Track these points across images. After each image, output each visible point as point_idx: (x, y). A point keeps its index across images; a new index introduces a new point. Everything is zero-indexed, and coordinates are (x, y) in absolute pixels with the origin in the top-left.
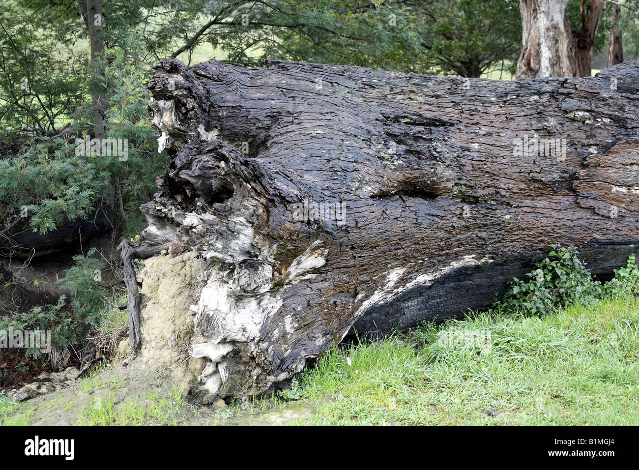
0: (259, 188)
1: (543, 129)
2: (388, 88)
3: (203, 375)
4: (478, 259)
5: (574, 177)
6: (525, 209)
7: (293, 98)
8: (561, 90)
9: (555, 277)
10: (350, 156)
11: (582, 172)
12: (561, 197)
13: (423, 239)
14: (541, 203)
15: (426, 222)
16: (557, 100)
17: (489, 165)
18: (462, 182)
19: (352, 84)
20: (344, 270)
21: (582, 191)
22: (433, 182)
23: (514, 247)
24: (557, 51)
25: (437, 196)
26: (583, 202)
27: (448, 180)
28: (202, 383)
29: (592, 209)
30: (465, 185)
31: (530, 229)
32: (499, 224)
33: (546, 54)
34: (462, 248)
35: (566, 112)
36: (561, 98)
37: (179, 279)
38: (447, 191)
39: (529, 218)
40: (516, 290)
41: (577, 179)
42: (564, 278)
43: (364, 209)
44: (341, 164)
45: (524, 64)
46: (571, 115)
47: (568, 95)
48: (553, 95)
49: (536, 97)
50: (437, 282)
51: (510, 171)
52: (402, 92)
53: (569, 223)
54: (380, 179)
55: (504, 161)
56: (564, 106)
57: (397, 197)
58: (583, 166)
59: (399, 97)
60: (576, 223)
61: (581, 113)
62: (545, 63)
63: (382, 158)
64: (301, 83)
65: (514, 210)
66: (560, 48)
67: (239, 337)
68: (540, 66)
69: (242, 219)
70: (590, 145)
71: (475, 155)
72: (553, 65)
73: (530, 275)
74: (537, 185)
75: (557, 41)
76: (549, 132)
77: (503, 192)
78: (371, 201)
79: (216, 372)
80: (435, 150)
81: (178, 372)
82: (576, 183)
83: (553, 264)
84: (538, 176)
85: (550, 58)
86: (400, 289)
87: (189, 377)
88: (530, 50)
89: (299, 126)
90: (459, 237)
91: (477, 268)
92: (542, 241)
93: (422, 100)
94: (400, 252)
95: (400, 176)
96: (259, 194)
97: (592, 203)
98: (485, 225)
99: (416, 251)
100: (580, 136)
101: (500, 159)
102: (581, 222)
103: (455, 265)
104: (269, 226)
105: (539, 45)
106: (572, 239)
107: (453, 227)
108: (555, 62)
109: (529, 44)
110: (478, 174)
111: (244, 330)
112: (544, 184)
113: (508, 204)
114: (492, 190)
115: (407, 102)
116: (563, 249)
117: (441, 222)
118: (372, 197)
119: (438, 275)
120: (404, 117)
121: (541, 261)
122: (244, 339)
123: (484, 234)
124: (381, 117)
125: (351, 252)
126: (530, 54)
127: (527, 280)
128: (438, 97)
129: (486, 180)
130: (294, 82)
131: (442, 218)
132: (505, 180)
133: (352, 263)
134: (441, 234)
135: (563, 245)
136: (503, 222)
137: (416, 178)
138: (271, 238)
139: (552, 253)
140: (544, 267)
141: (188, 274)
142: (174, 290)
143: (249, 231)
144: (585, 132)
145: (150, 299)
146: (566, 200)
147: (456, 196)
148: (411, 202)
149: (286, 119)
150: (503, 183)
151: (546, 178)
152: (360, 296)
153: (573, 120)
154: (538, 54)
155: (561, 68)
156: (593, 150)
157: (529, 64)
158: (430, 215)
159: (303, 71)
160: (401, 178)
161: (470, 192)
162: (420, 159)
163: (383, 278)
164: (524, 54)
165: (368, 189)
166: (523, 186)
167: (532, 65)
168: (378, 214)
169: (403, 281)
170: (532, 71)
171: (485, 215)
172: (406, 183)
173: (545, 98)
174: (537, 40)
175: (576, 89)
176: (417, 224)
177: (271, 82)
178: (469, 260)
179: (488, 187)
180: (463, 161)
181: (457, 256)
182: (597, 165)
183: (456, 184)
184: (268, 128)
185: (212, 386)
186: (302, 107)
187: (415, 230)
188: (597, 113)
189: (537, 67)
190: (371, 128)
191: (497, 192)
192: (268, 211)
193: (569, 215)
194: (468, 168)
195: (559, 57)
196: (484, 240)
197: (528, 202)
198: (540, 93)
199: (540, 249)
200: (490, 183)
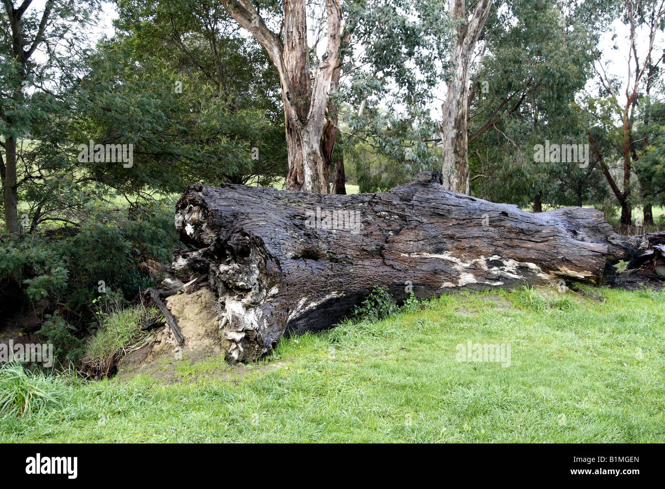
0: (262, 250)
1: (366, 222)
2: (287, 199)
3: (231, 349)
4: (338, 294)
5: (382, 248)
6: (360, 266)
7: (243, 205)
8: (374, 200)
9: (376, 303)
10: (280, 236)
11: (386, 245)
12: (376, 260)
13: (315, 282)
14: (367, 263)
15: (316, 272)
16: (371, 205)
17: (341, 241)
18: (330, 251)
19: (269, 197)
20: (284, 297)
21: (386, 256)
22: (317, 250)
23: (356, 287)
24: (316, 170)
25: (318, 259)
26: (387, 262)
27: (324, 250)
28: (231, 354)
29: (392, 266)
30: (332, 252)
31: (363, 277)
32: (348, 274)
33: (308, 172)
34: (331, 287)
35: (376, 212)
36: (374, 204)
37: (198, 305)
38: (324, 255)
39: (362, 271)
40: (356, 312)
41: (384, 249)
42: (381, 304)
43: (290, 264)
44: (278, 240)
45: (292, 179)
46: (379, 214)
47: (377, 203)
48: (370, 203)
49: (361, 204)
50: (318, 307)
51: (352, 245)
52: (294, 202)
53: (381, 274)
54: (294, 249)
55: (348, 239)
56: (376, 209)
57: (302, 259)
58: (387, 242)
59: (294, 204)
60: (385, 273)
61: (384, 213)
62: (308, 179)
63: (293, 237)
64: (244, 196)
65: (354, 266)
66: (319, 168)
67: (250, 328)
68: (304, 181)
69: (255, 265)
70: (389, 231)
71: (334, 236)
72: (313, 181)
73: (363, 303)
74: (364, 253)
75: (316, 163)
76: (369, 223)
77: (349, 257)
78: (292, 261)
79: (237, 347)
80: (316, 233)
81: (217, 349)
82: (383, 251)
83: (375, 296)
84: (365, 248)
85: (311, 175)
86: (303, 311)
87: (224, 351)
88: (296, 169)
89: (250, 221)
90: (330, 281)
91: (337, 298)
92: (368, 284)
93: (305, 206)
94: (305, 288)
95: (302, 247)
96: (262, 253)
97: (391, 262)
98: (342, 275)
99: (312, 288)
100: (383, 225)
101: (346, 239)
102: (387, 273)
103: (328, 297)
104: (266, 269)
105: (302, 165)
106: (383, 283)
107: (328, 275)
108: (315, 178)
109: (295, 165)
110: (337, 246)
111: (252, 324)
112: (368, 252)
113: (352, 263)
114: (344, 256)
115: (298, 207)
116: (379, 288)
117: (323, 272)
118: (292, 258)
119: (319, 303)
120: (298, 216)
121: (367, 295)
122: (252, 329)
123: (341, 280)
124: (288, 216)
125: (287, 287)
126: (296, 172)
127: (362, 306)
128: (312, 204)
129: (340, 250)
130: (241, 196)
131: (323, 270)
132: (349, 250)
133: (287, 293)
134: (323, 279)
135: (379, 286)
136: (350, 273)
137: (310, 248)
138: (267, 275)
139: (374, 291)
140: (370, 299)
141: (204, 301)
142: (196, 311)
143: (257, 272)
144: (386, 223)
145: (179, 318)
146: (379, 261)
147: (328, 259)
148: (308, 261)
149: (241, 217)
150: (349, 252)
151: (369, 249)
152: (290, 312)
153: (380, 217)
154: (302, 172)
155: (319, 182)
156: (391, 233)
157: (296, 179)
158: (318, 268)
159: (244, 190)
160: (303, 248)
161: (335, 257)
162: (309, 238)
163: (297, 302)
164: (291, 172)
165: (290, 254)
166: (358, 253)
167: (298, 180)
168: (296, 267)
169: (305, 305)
170: (298, 185)
171: (342, 269)
172: (305, 251)
173: (366, 204)
174: (301, 162)
175: (381, 199)
176: (313, 273)
177: (230, 196)
178: (334, 294)
179: (342, 253)
180: (329, 239)
181: (329, 292)
182: (394, 241)
183: (328, 252)
184: (232, 222)
185: (235, 355)
186: (249, 210)
187: (312, 276)
188: (392, 212)
189: (302, 181)
190: (286, 221)
191: (347, 257)
192: (265, 262)
193: (381, 269)
194: (332, 243)
195: (318, 175)
196: (342, 283)
197: (360, 262)
198: (363, 202)
199: (367, 289)
200: (343, 252)
